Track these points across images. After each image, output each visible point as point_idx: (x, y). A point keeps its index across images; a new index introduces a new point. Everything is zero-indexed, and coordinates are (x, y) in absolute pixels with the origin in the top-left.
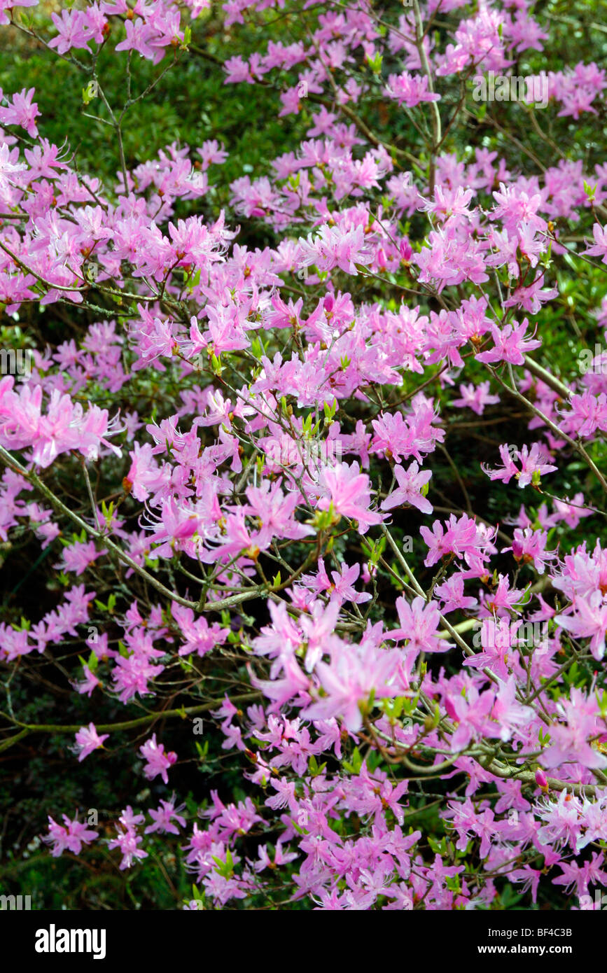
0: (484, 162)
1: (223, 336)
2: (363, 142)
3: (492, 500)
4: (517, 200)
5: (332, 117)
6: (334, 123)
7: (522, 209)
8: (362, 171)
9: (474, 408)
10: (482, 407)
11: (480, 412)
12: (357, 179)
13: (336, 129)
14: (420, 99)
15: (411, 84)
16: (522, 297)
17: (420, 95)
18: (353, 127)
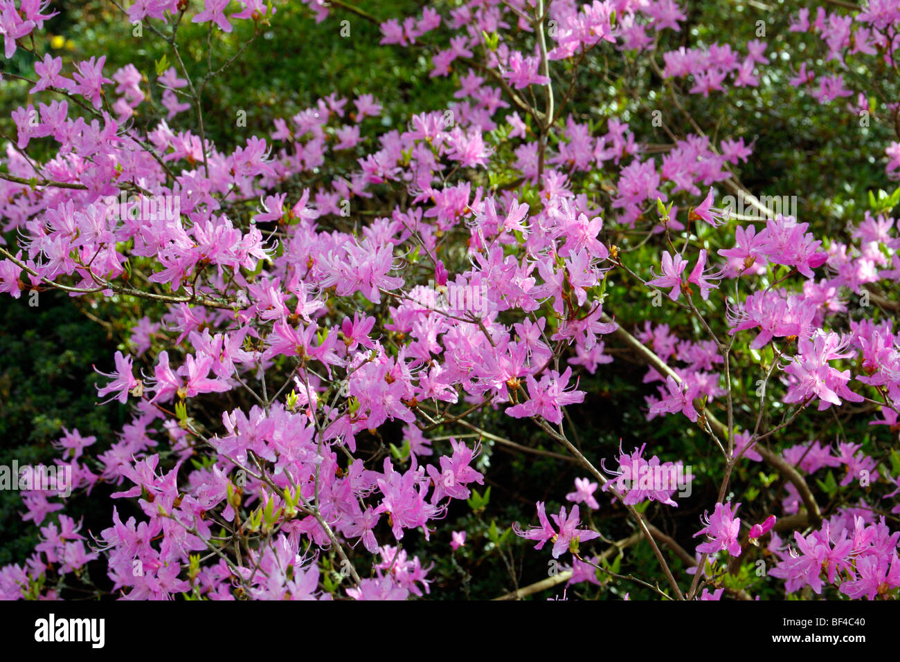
0: (616, 133)
1: (199, 376)
2: (506, 105)
3: (627, 415)
4: (576, 222)
5: (480, 80)
6: (482, 86)
7: (582, 231)
8: (468, 150)
9: (588, 367)
10: (595, 366)
11: (593, 371)
12: (463, 156)
13: (482, 92)
14: (530, 81)
15: (522, 65)
16: (576, 329)
17: (531, 76)
18: (498, 91)
